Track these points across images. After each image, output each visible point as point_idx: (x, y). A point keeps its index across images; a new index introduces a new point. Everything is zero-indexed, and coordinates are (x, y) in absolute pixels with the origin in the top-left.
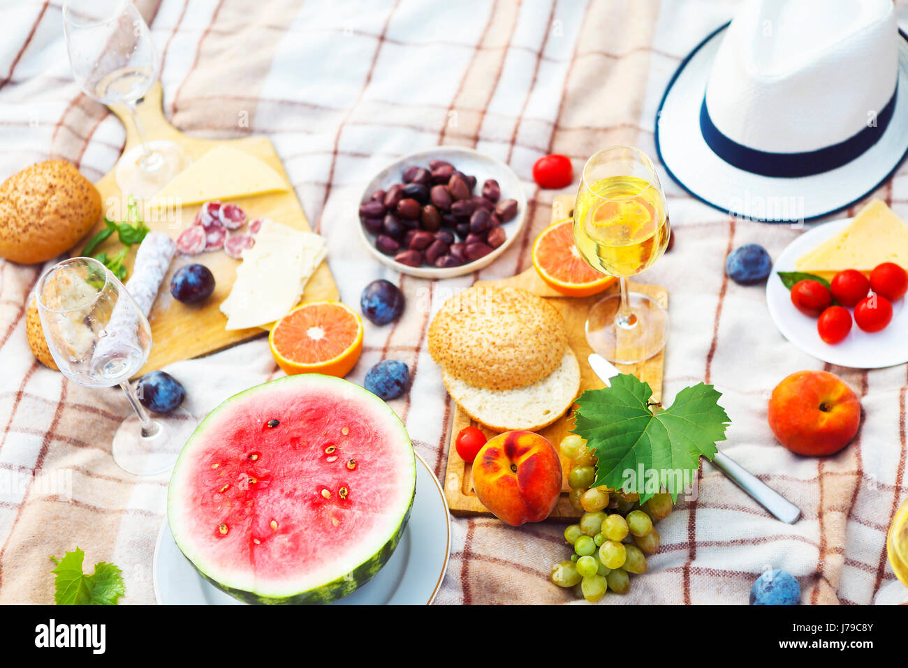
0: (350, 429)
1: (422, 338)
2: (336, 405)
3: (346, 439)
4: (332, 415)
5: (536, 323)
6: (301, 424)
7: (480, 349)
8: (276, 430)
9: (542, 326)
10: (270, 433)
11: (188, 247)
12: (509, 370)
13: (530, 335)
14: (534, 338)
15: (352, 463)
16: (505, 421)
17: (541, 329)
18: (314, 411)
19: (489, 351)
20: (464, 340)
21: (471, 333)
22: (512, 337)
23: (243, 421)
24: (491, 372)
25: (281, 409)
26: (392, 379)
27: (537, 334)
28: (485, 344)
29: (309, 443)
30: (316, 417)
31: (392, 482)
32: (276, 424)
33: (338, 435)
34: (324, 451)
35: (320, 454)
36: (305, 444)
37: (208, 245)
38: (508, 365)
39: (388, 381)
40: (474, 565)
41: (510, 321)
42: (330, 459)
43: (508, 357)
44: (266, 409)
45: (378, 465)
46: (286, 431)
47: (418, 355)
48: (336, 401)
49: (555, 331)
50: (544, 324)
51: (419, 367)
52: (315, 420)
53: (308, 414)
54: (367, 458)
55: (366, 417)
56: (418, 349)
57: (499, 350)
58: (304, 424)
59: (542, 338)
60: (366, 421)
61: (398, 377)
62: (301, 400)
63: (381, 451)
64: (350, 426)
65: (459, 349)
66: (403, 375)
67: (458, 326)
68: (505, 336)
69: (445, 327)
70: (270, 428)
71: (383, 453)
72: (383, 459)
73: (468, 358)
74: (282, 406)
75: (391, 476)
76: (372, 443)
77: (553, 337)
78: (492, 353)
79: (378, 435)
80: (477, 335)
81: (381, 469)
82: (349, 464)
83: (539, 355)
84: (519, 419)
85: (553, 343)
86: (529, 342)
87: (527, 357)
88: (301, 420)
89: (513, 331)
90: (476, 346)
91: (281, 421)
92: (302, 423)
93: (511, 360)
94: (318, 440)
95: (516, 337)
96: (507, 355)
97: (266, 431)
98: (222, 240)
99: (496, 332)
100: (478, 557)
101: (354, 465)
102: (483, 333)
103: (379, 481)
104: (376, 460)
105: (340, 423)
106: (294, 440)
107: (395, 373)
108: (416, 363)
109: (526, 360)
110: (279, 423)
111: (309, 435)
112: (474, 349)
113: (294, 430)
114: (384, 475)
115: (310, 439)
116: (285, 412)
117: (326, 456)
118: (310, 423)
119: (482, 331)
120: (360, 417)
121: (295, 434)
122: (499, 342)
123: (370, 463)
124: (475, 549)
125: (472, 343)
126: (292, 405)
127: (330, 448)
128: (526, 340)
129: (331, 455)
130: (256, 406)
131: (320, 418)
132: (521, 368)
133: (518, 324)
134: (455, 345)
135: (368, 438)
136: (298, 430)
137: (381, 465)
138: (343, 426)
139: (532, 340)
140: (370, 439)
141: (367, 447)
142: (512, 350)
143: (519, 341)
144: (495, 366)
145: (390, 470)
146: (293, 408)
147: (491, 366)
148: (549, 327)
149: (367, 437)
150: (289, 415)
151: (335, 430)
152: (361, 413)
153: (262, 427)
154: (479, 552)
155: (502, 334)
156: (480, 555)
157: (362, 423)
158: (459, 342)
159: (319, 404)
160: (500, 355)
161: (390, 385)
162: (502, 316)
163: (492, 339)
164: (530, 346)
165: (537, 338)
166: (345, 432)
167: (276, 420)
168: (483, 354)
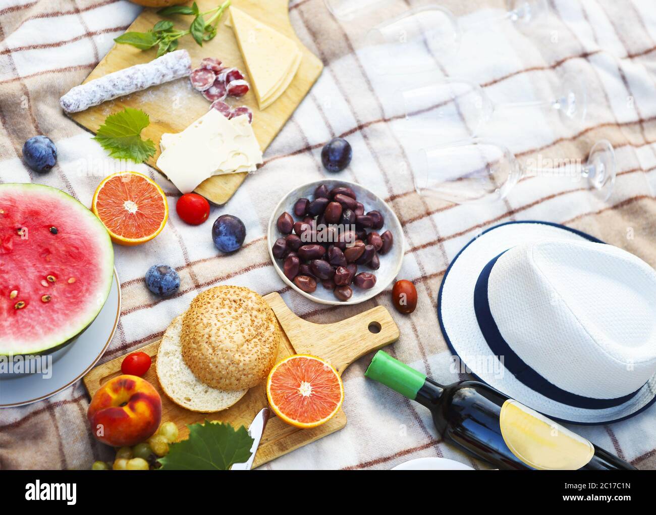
0: (75, 282)
1: (208, 284)
2: (90, 263)
3: (66, 284)
4: (81, 264)
5: (242, 359)
6: (62, 249)
7: (202, 328)
8: (50, 235)
9: (241, 364)
10: (45, 232)
11: (195, 80)
12: (196, 356)
13: (228, 359)
14: (227, 363)
15: (47, 298)
16: (165, 375)
17: (238, 364)
18: (77, 251)
19: (203, 335)
20: (206, 315)
21: (213, 316)
22: (220, 347)
23: (46, 209)
24: (190, 345)
25: (68, 229)
26: (160, 283)
27: (233, 363)
28: (207, 330)
29: (50, 262)
30: (73, 255)
31: (45, 333)
32: (54, 232)
33: (66, 277)
34: (48, 275)
35: (45, 273)
36: (48, 259)
37: (207, 92)
38: (199, 354)
39: (157, 282)
40: (46, 416)
41: (235, 339)
42: (44, 283)
43: (204, 351)
44: (64, 219)
45: (55, 316)
46: (52, 242)
47: (194, 289)
48: (94, 262)
49: (245, 375)
50: (244, 364)
51: (185, 296)
52: (71, 255)
53: (74, 249)
54: (56, 306)
55: (91, 288)
56: (198, 286)
57: (207, 342)
58: (63, 251)
59: (231, 368)
60: (87, 290)
61: (164, 287)
62: (82, 238)
63: (67, 312)
64: (78, 281)
65: (199, 314)
66: (168, 289)
67: (217, 305)
68: (219, 342)
69: (215, 296)
70: (49, 230)
71: (66, 314)
72: (61, 317)
73: (194, 323)
74: (71, 228)
75: (50, 329)
76: (71, 303)
77: (239, 376)
78: (202, 338)
79: (80, 303)
80: (213, 321)
81: (52, 320)
82: (45, 297)
83: (217, 372)
84: (172, 384)
85: (233, 378)
86: (222, 361)
87: (211, 365)
88: (65, 246)
89: (227, 344)
90: (203, 324)
91: (58, 235)
92: (64, 249)
93: (203, 355)
94: (56, 266)
95: (222, 350)
96: (205, 350)
97: (46, 229)
98: (216, 98)
99: (220, 333)
100: (53, 415)
101: (46, 300)
102: (216, 325)
103: (42, 323)
104: (58, 313)
105: (77, 273)
106: (48, 251)
107: (165, 283)
108: (186, 291)
109: (208, 365)
110: (56, 234)
111: (56, 259)
112: (201, 325)
113: (55, 247)
114: (48, 324)
115: (53, 261)
116: (67, 233)
117: (45, 278)
118: (67, 254)
119: (217, 323)
120: (89, 284)
121: (52, 249)
122: (213, 339)
123: (53, 311)
124: (57, 411)
125: (205, 321)
126: (76, 234)
127: (53, 278)
128: (224, 358)
129: (47, 281)
130: (63, 212)
131: (74, 258)
132: (201, 364)
133: (235, 346)
134: (202, 310)
135: (74, 299)
136: (57, 249)
137: (55, 318)
138: (75, 276)
139: (225, 362)
140: (74, 300)
141: (66, 301)
142: (211, 351)
143: (220, 353)
144: (194, 346)
145: (54, 325)
146: (73, 236)
147: (194, 343)
148: (244, 369)
149: (74, 297)
150: (65, 237)
151: (69, 273)
152: (93, 283)
153: (47, 224)
154: (57, 415)
155: (219, 339)
156: (54, 416)
157: (84, 288)
158: (204, 312)
159: (85, 252)
160: (205, 346)
161: (156, 284)
162: (239, 332)
163: (213, 333)
164: (219, 363)
165: (229, 364)
166: (71, 281)
167: (58, 230)
168: (200, 333)
